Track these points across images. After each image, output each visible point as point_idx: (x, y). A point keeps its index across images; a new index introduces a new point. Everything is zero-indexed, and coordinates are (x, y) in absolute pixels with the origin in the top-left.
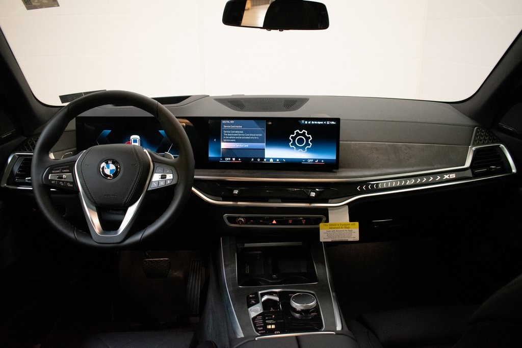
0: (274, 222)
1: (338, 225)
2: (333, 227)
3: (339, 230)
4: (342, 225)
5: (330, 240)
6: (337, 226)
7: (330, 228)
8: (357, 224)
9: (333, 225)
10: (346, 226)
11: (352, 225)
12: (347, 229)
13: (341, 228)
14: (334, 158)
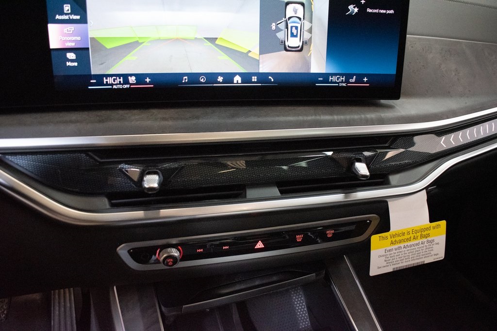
0: (260, 245)
1: (409, 233)
2: (398, 239)
3: (409, 243)
4: (416, 231)
5: (389, 269)
6: (406, 236)
7: (392, 243)
8: (443, 223)
9: (399, 235)
10: (422, 233)
11: (434, 228)
12: (425, 240)
13: (414, 238)
14: (393, 71)
